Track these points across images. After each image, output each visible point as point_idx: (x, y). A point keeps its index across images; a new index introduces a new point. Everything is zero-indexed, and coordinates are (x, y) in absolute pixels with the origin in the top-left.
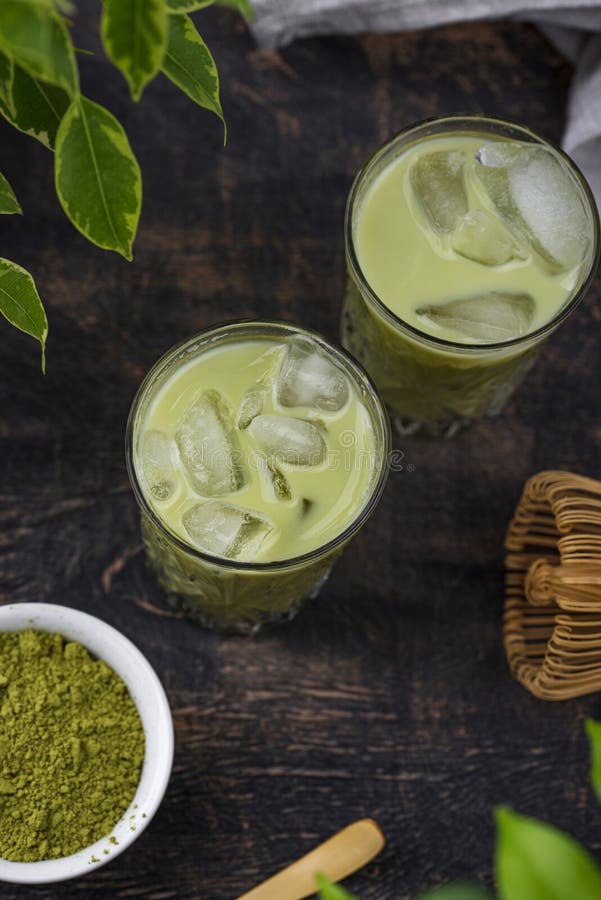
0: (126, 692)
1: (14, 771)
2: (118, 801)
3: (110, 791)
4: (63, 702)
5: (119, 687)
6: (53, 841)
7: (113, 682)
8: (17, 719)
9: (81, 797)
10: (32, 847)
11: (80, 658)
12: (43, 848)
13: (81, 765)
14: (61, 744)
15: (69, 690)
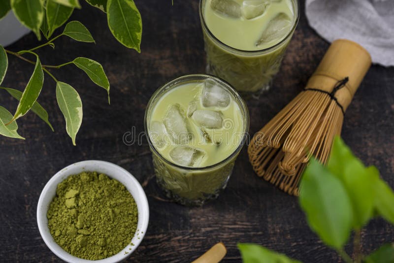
0: (126, 189)
1: (88, 226)
2: (131, 230)
3: (127, 227)
4: (102, 196)
5: (123, 187)
6: (109, 250)
7: (120, 186)
8: (85, 206)
9: (116, 231)
10: (101, 253)
11: (105, 179)
12: (105, 253)
13: (114, 219)
14: (104, 212)
15: (103, 191)
